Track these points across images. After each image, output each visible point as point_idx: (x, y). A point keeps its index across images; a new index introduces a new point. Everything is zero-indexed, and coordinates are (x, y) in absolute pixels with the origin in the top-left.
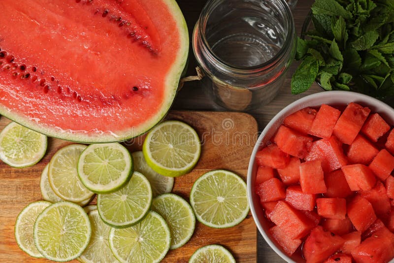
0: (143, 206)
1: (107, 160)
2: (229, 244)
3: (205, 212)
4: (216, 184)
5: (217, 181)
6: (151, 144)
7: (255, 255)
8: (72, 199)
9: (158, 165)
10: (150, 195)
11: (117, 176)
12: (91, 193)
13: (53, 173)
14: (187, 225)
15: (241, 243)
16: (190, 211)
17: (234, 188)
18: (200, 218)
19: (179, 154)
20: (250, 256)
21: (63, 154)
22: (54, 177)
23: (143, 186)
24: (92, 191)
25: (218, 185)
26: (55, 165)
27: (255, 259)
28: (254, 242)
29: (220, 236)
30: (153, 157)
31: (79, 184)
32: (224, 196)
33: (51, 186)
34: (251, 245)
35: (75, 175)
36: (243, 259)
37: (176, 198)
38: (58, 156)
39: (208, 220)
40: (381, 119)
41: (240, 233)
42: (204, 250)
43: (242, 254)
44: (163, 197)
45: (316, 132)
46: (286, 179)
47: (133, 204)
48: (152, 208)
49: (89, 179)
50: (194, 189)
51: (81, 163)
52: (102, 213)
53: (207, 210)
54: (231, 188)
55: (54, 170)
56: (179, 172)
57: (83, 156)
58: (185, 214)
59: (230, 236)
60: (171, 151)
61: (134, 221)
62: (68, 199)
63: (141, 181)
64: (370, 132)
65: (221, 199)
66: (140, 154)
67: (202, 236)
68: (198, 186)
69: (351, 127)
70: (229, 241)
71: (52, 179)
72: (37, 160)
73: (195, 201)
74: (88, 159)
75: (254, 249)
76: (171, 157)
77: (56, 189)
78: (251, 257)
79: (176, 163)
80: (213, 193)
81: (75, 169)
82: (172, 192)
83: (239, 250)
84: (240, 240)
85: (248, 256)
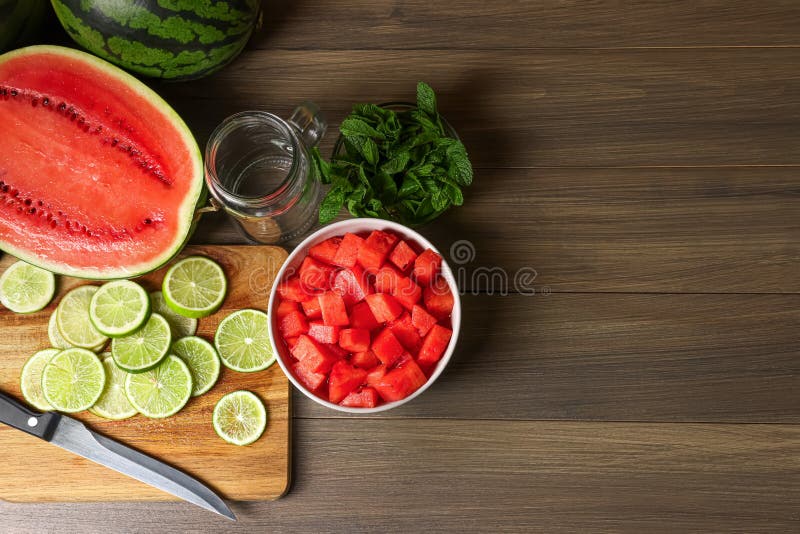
0: (162, 349)
1: (122, 301)
2: (258, 390)
4: (244, 324)
6: (171, 283)
7: (287, 401)
8: (84, 345)
9: (179, 305)
10: (168, 338)
11: (133, 318)
12: (105, 338)
13: (62, 318)
14: (211, 369)
15: (271, 388)
16: (214, 354)
18: (226, 362)
19: (202, 293)
21: (72, 296)
22: (63, 322)
23: (161, 328)
24: (106, 335)
25: (246, 325)
26: (64, 309)
30: (173, 296)
31: (92, 329)
32: (252, 337)
33: (60, 333)
34: (282, 390)
35: (86, 319)
37: (199, 341)
38: (67, 299)
39: (234, 363)
40: (406, 246)
42: (230, 397)
44: (184, 340)
45: (339, 261)
46: (310, 312)
47: (150, 346)
48: (171, 351)
49: (102, 321)
50: (220, 331)
51: (93, 305)
52: (116, 358)
53: (234, 353)
54: (261, 328)
55: (63, 314)
56: (202, 312)
57: (95, 297)
58: (209, 358)
60: (193, 290)
61: (151, 364)
62: (79, 345)
63: (160, 322)
64: (395, 260)
66: (159, 294)
67: (228, 382)
68: (223, 327)
69: (372, 255)
70: (258, 386)
71: (61, 324)
72: (44, 304)
73: (220, 343)
74: (100, 301)
75: (286, 394)
76: (193, 296)
77: (66, 335)
79: (198, 303)
80: (239, 334)
81: (86, 313)
82: (195, 334)
83: (270, 396)
84: (270, 385)
85: (279, 402)
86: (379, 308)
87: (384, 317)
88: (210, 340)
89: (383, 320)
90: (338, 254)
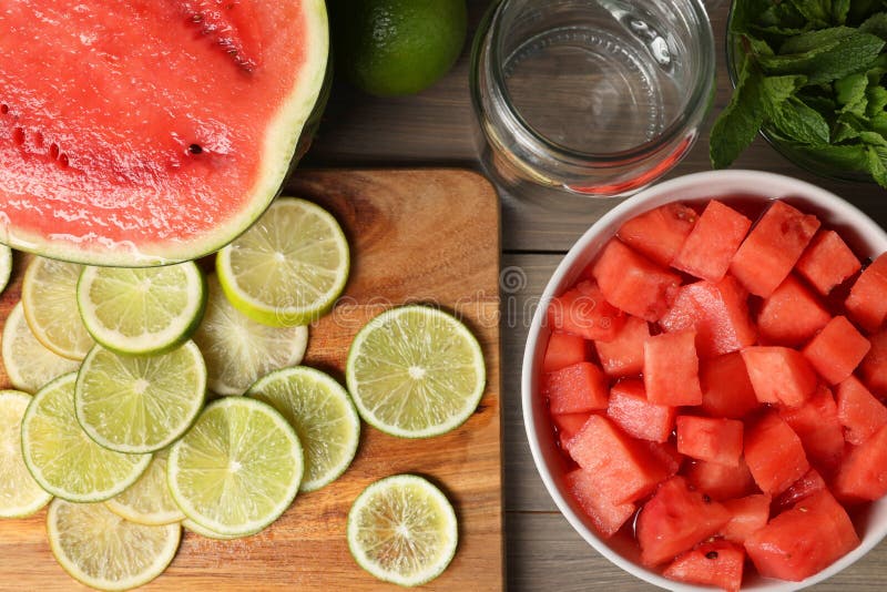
2: (438, 472)
3: (382, 403)
4: (405, 337)
5: (407, 332)
7: (498, 495)
15: (466, 468)
17: (445, 345)
18: (370, 417)
19: (299, 274)
20: (487, 495)
25: (410, 340)
27: (499, 502)
28: (496, 464)
29: (418, 455)
30: (240, 285)
32: (424, 364)
34: (488, 472)
36: (472, 502)
39: (388, 419)
41: (464, 444)
43: (469, 493)
50: (357, 353)
53: (387, 398)
54: (441, 346)
59: (440, 455)
60: (280, 269)
65: (417, 372)
68: (363, 345)
70: (439, 464)
73: (359, 377)
75: (494, 481)
76: (282, 283)
78: (489, 499)
79: (294, 295)
82: (304, 363)
83: (459, 484)
84: (463, 461)
85: (482, 496)
86: (771, 375)
87: (776, 394)
88: (335, 371)
89: (771, 399)
90: (689, 246)
